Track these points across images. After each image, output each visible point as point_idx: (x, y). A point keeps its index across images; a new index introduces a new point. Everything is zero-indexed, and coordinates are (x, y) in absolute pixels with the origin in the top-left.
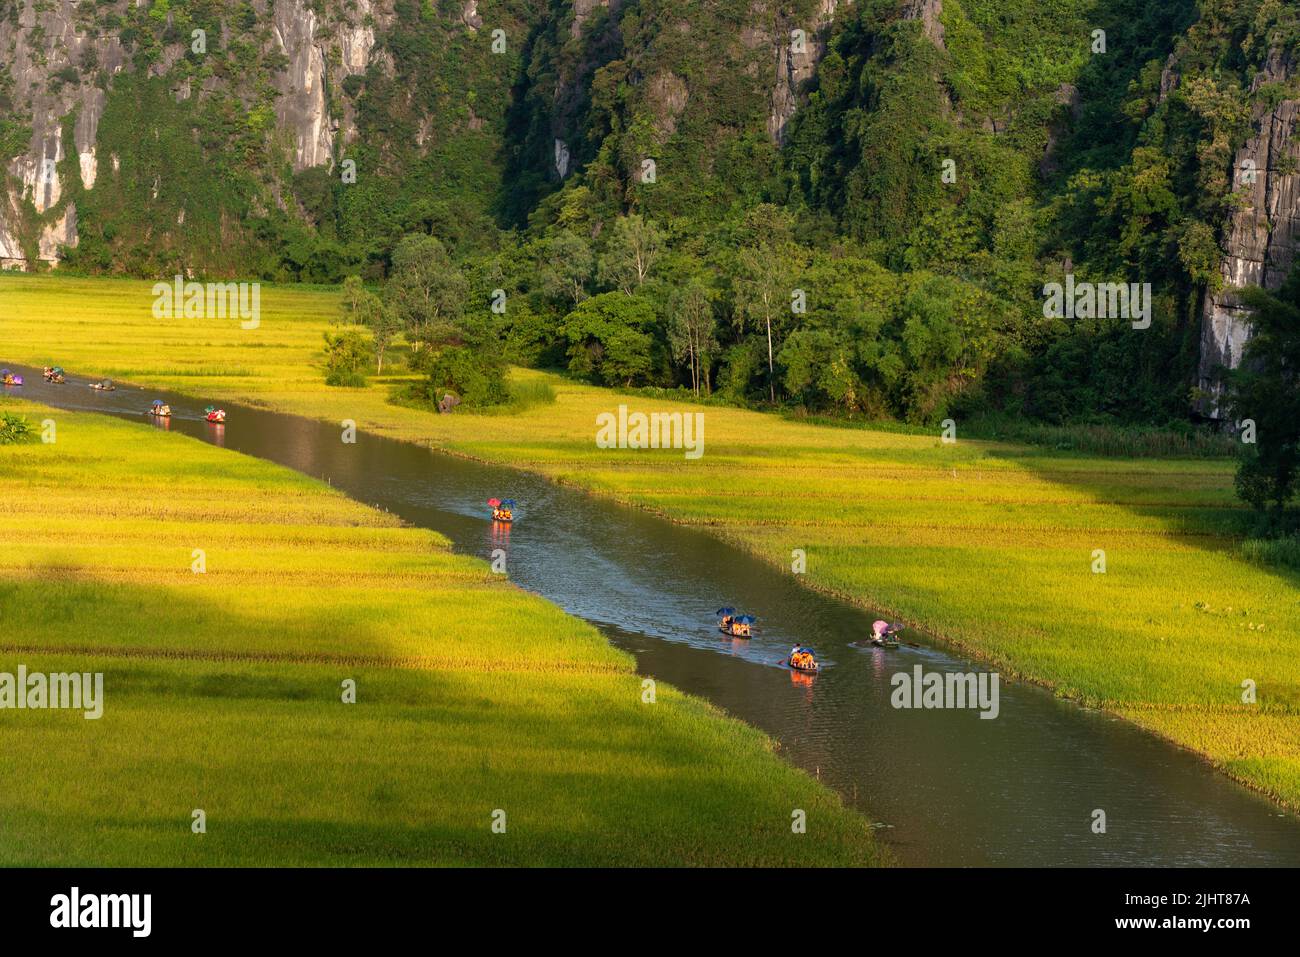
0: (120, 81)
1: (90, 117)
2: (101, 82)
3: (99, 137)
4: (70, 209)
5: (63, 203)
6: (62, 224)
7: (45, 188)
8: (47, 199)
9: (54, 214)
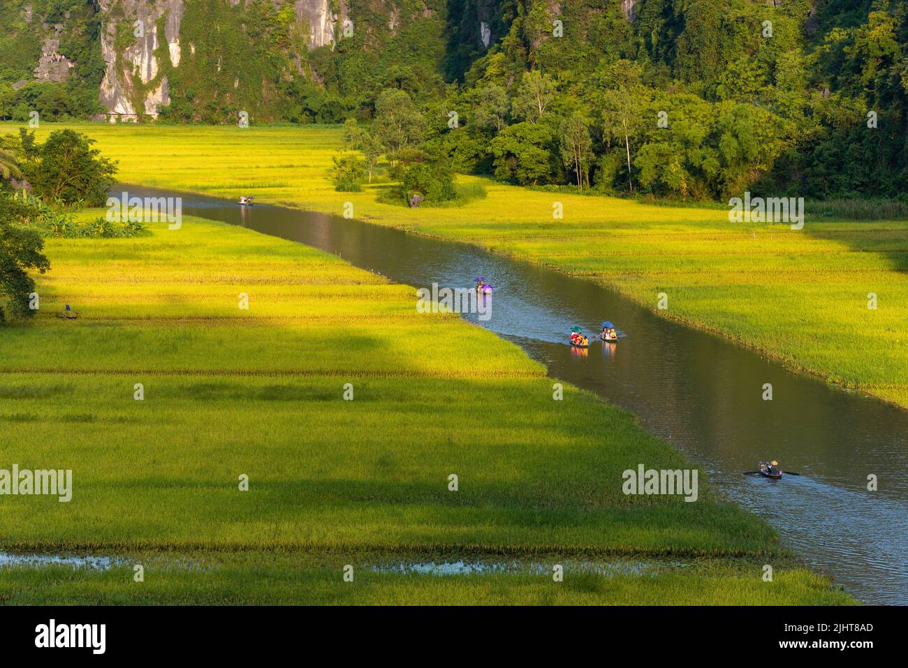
1: (175, 20)
3: (180, 33)
4: (164, 81)
5: (159, 77)
6: (159, 91)
7: (147, 66)
8: (149, 75)
9: (153, 85)
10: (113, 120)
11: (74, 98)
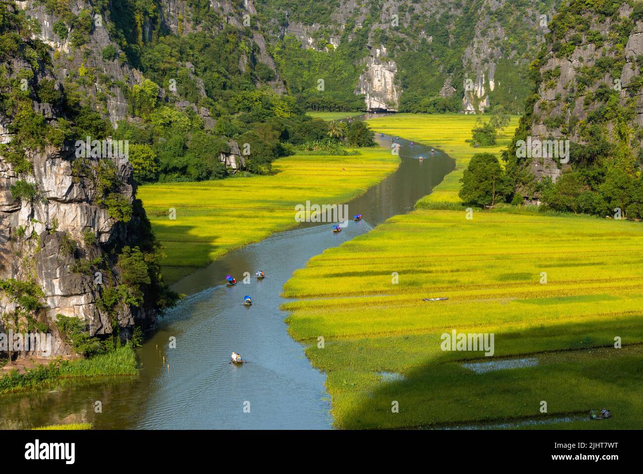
0: (500, 61)
1: (492, 72)
2: (495, 62)
3: (494, 77)
4: (487, 97)
5: (485, 95)
6: (485, 101)
7: (480, 91)
8: (481, 94)
9: (483, 98)
10: (466, 113)
11: (451, 104)
